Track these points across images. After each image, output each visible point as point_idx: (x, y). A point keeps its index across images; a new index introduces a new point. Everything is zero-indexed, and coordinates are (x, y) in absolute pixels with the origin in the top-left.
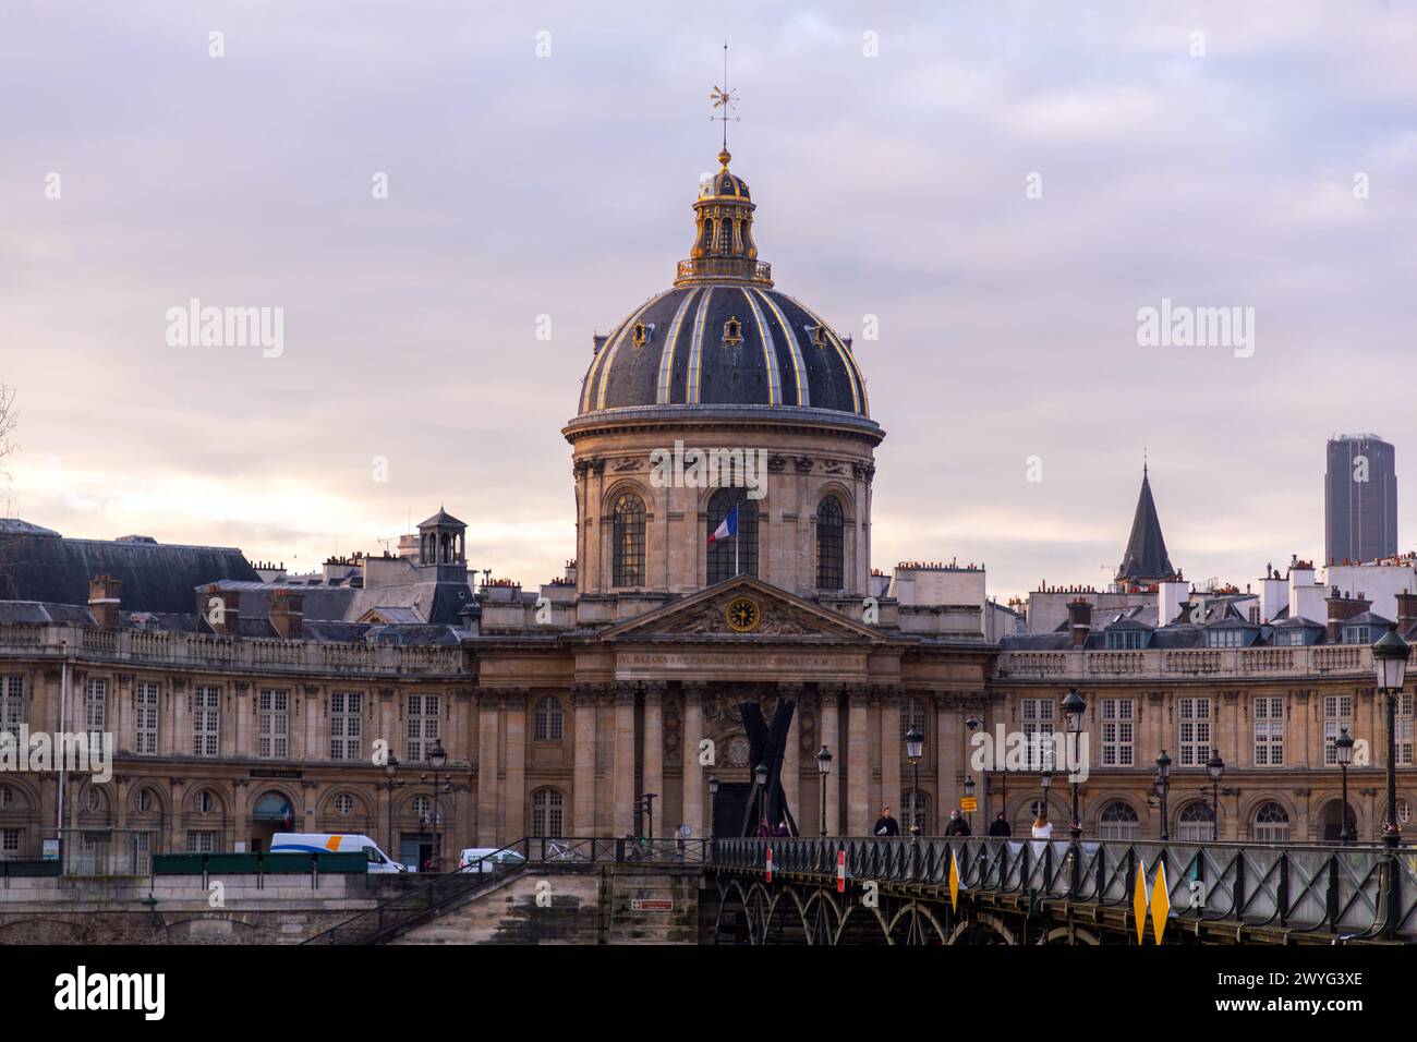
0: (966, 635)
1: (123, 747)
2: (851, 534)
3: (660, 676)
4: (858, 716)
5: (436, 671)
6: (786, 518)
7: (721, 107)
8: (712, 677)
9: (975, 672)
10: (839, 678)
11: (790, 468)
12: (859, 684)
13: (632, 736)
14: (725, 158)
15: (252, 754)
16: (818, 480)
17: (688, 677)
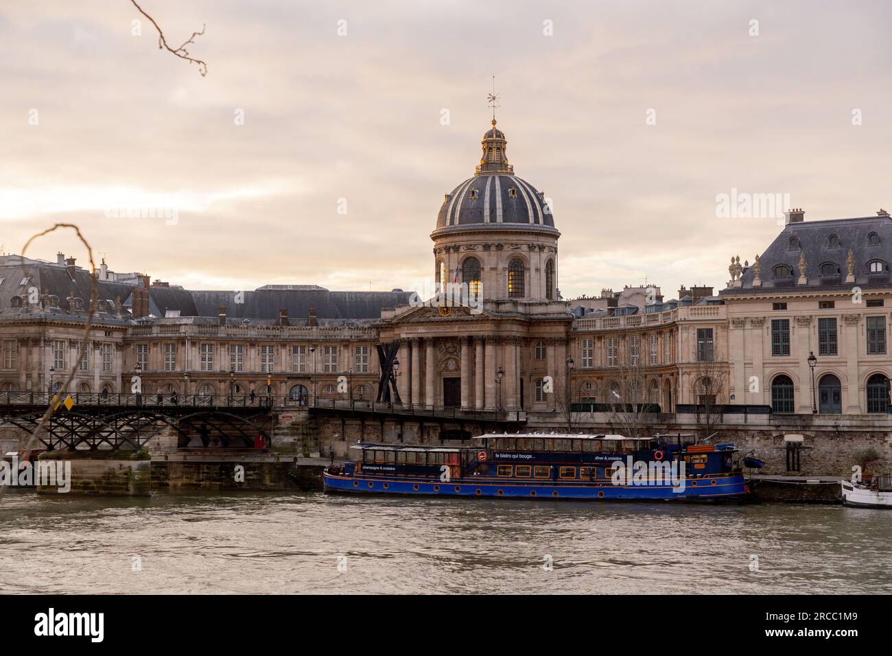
0: (557, 313)
1: (223, 369)
2: (528, 274)
3: (416, 336)
4: (489, 349)
5: (366, 337)
6: (491, 269)
7: (492, 102)
8: (434, 335)
9: (561, 329)
10: (482, 333)
11: (493, 248)
12: (488, 336)
13: (406, 360)
14: (494, 122)
15: (289, 371)
16: (508, 252)
17: (426, 336)
